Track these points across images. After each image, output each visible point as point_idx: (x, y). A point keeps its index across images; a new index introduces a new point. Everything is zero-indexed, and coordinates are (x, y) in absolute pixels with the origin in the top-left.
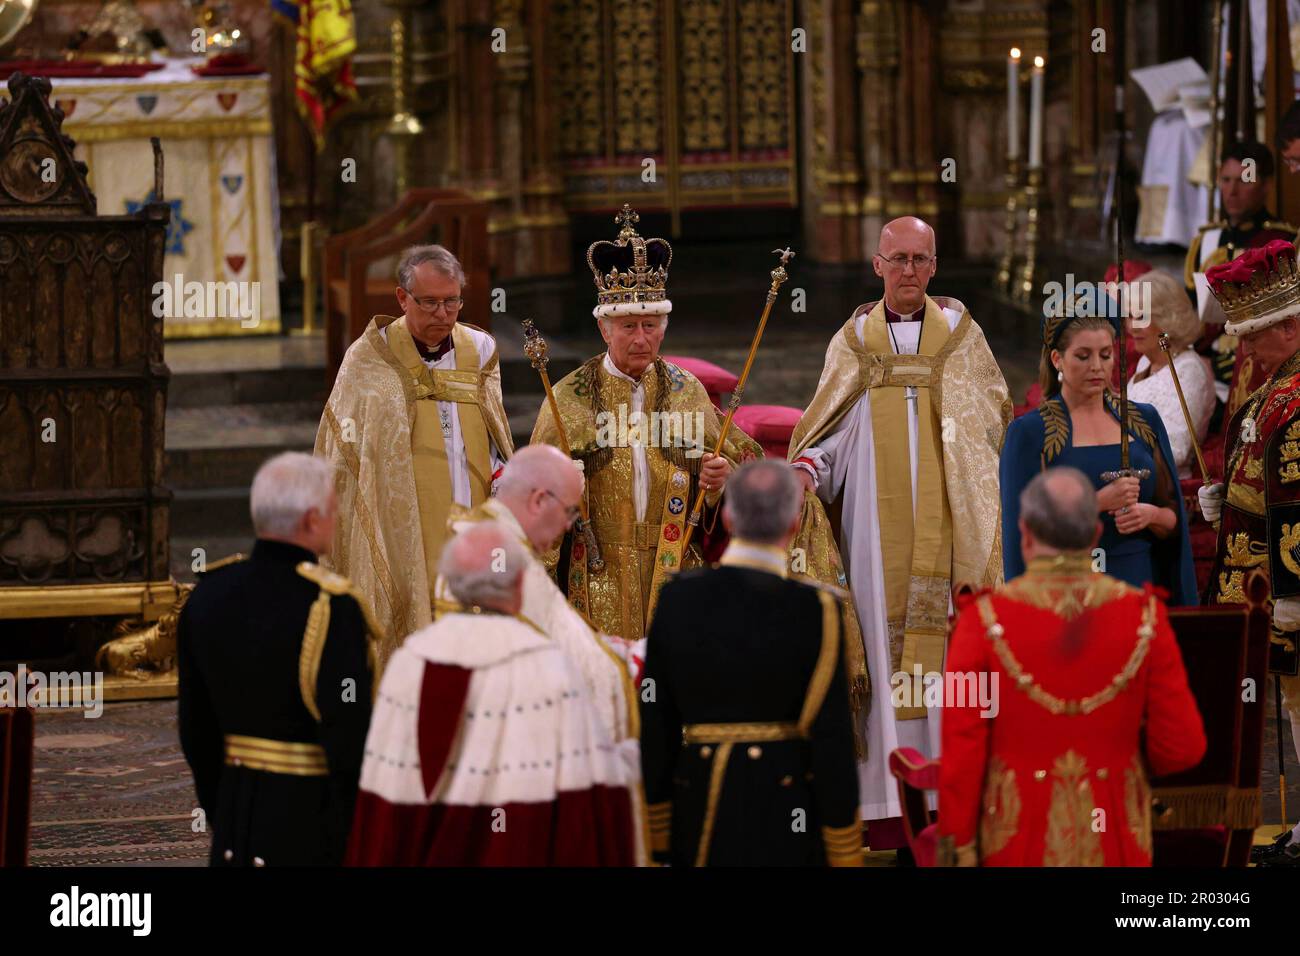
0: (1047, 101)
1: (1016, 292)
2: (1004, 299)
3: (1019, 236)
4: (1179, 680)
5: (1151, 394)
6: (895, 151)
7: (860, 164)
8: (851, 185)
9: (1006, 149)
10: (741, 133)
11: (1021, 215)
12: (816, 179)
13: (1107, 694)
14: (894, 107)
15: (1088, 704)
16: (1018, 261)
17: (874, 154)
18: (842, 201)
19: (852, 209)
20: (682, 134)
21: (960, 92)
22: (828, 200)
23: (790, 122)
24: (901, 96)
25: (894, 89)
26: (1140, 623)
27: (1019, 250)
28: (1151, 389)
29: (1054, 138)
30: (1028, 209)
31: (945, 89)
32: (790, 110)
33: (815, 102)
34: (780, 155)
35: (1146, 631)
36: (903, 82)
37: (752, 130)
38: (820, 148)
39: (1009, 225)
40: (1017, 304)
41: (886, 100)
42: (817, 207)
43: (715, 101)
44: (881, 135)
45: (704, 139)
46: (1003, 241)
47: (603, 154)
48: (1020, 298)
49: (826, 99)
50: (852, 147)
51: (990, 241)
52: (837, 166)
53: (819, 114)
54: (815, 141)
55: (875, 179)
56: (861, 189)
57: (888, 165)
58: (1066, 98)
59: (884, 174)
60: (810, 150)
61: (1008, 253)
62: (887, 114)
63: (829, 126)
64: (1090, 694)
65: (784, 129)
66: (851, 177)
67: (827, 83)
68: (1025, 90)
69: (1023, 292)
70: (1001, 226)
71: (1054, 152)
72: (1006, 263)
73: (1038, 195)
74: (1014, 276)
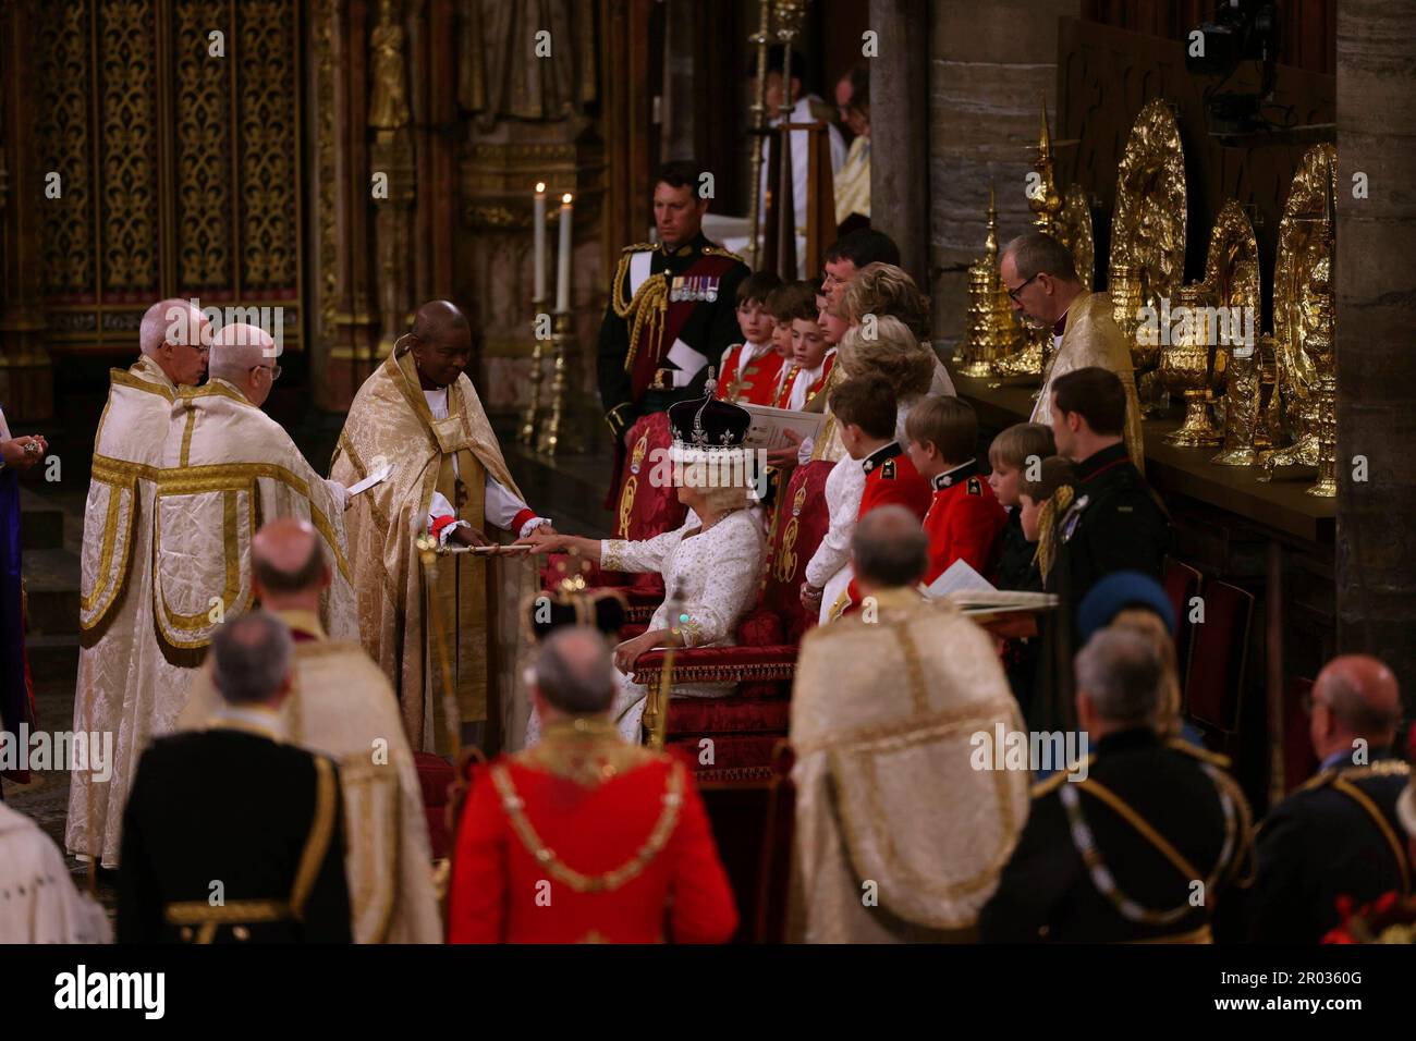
0: (576, 242)
1: (540, 448)
2: (528, 454)
3: (545, 386)
4: (706, 850)
5: (699, 553)
6: (412, 292)
7: (373, 304)
8: (362, 326)
9: (532, 294)
10: (244, 269)
11: (547, 363)
12: (325, 321)
13: (633, 868)
14: (411, 245)
15: (613, 879)
16: (543, 413)
17: (389, 295)
18: (354, 346)
19: (365, 354)
20: (180, 269)
21: (482, 229)
22: (339, 344)
23: (299, 257)
24: (419, 231)
25: (411, 225)
26: (664, 790)
27: (544, 401)
28: (699, 547)
29: (584, 281)
30: (556, 357)
31: (467, 225)
32: (298, 244)
33: (324, 237)
34: (285, 293)
35: (673, 799)
36: (420, 218)
37: (256, 264)
38: (330, 288)
39: (534, 375)
40: (541, 459)
41: (402, 236)
42: (327, 351)
43: (215, 234)
44: (396, 273)
45: (203, 275)
46: (527, 392)
47: (91, 289)
48: (545, 452)
49: (337, 234)
50: (364, 287)
51: (513, 390)
52: (348, 307)
53: (329, 249)
54: (324, 279)
55: (389, 321)
56: (374, 333)
57: (404, 307)
58: (597, 238)
59: (399, 317)
60: (319, 289)
61: (534, 406)
62: (403, 251)
63: (340, 263)
64: (613, 867)
65: (292, 266)
66: (364, 320)
67: (338, 217)
68: (553, 229)
69: (549, 446)
70: (525, 374)
71: (584, 297)
72: (530, 415)
73: (564, 343)
74: (538, 429)
